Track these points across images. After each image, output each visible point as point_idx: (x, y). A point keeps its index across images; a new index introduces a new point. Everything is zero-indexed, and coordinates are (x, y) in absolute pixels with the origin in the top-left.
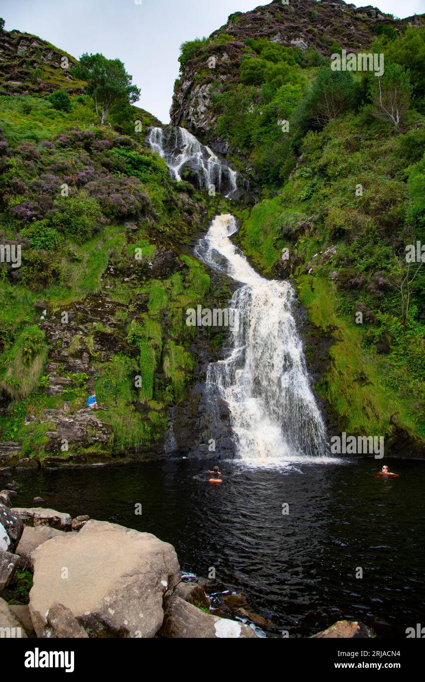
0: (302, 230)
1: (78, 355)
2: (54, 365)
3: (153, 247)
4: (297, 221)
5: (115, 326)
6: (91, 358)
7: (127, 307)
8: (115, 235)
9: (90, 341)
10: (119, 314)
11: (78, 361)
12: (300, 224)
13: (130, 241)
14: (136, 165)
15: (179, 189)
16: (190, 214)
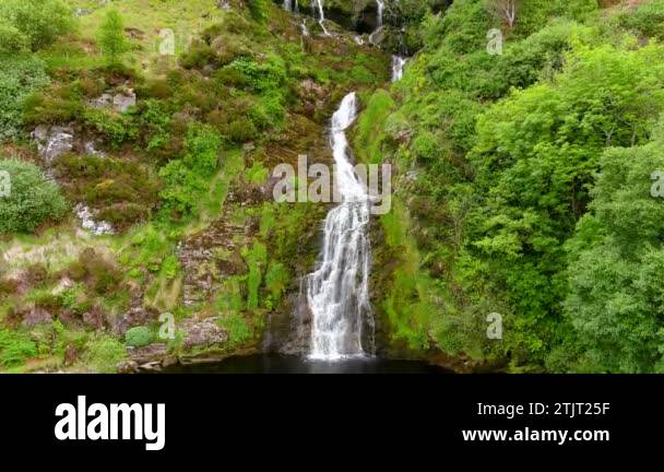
0: (401, 140)
1: (204, 278)
2: (187, 287)
3: (266, 171)
4: (399, 129)
5: (233, 248)
6: (213, 279)
7: (243, 229)
8: (236, 161)
9: (214, 269)
10: (236, 238)
11: (204, 283)
12: (401, 133)
13: (248, 164)
14: (256, 74)
15: (302, 78)
16: (312, 101)
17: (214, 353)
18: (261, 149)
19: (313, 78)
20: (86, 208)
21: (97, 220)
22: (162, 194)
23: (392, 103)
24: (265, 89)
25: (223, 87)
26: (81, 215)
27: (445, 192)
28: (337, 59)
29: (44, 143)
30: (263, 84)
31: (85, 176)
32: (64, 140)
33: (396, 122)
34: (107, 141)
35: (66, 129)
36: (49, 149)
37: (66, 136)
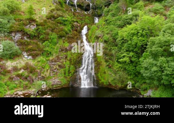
0: (100, 37)
1: (55, 69)
2: (51, 71)
3: (68, 44)
4: (99, 34)
5: (61, 62)
6: (57, 69)
7: (63, 58)
8: (61, 42)
9: (57, 67)
10: (62, 60)
11: (55, 70)
12: (100, 35)
13: (64, 42)
14: (64, 21)
15: (74, 22)
16: (77, 27)
17: (59, 87)
18: (66, 39)
19: (77, 22)
20: (25, 53)
21: (28, 55)
22: (44, 49)
23: (97, 28)
24: (67, 24)
25: (57, 24)
26: (24, 54)
27: (111, 49)
28: (81, 17)
29: (14, 37)
30: (66, 23)
31: (25, 45)
32: (19, 36)
33: (98, 33)
34: (30, 36)
35: (20, 33)
36: (15, 38)
37: (20, 35)
